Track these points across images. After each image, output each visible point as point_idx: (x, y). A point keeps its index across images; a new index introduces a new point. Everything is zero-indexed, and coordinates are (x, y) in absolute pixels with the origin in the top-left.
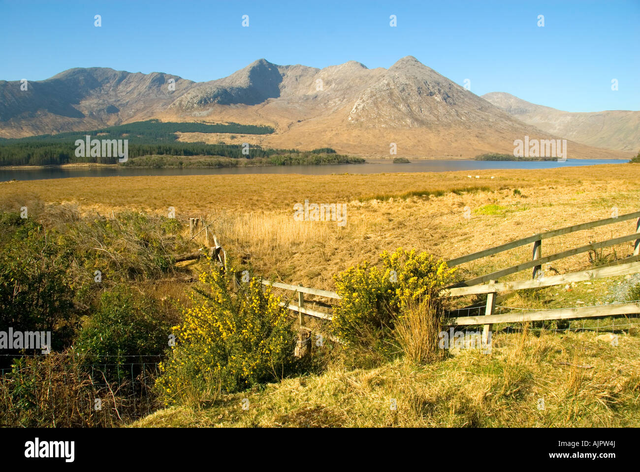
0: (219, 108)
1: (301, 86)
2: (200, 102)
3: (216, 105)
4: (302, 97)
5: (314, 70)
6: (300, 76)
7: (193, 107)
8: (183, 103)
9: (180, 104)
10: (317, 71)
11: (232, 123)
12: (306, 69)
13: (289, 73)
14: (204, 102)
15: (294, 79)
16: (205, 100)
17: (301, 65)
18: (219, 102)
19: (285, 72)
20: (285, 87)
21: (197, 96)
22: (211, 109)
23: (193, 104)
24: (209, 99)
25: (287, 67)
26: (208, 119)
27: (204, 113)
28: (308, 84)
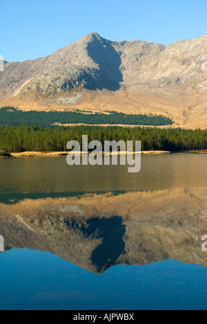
0: (88, 94)
1: (144, 67)
2: (64, 86)
3: (83, 89)
4: (163, 80)
5: (158, 46)
6: (141, 55)
7: (55, 92)
8: (41, 87)
9: (38, 88)
10: (162, 48)
11: (113, 112)
12: (147, 46)
13: (126, 51)
14: (69, 86)
15: (134, 59)
16: (70, 84)
17: (140, 41)
18: (85, 86)
19: (121, 50)
20: (125, 69)
21: (59, 78)
22: (79, 95)
23: (56, 89)
24: (75, 83)
25: (123, 43)
26: (81, 107)
27: (72, 100)
28: (152, 64)
